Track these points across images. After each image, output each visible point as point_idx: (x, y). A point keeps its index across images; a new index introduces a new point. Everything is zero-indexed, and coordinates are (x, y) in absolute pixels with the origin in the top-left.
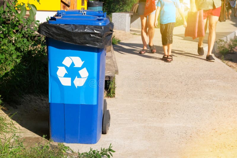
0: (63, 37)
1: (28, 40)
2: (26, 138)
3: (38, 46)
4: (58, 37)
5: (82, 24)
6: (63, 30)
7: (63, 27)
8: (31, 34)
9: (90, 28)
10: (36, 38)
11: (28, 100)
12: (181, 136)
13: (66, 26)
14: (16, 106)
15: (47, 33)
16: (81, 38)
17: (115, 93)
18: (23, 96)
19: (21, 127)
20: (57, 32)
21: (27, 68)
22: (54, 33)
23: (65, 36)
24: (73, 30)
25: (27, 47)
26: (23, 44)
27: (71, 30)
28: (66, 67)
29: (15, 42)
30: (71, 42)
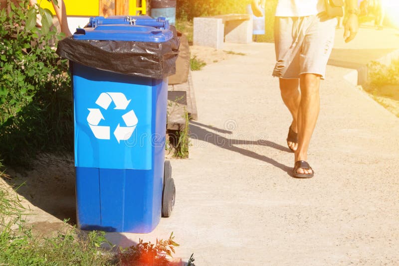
0: (97, 61)
1: (46, 65)
2: (39, 223)
3: (61, 75)
4: (88, 61)
5: (126, 39)
6: (97, 50)
7: (96, 45)
8: (51, 55)
9: (139, 46)
10: (59, 63)
11: (45, 163)
12: (289, 221)
13: (101, 43)
14: (26, 171)
15: (72, 55)
16: (126, 63)
17: (189, 150)
18: (37, 156)
19: (33, 205)
20: (86, 53)
21: (44, 110)
22: (82, 54)
23: (99, 60)
24: (112, 50)
25: (44, 75)
26: (38, 71)
27: (109, 50)
28: (102, 110)
29: (25, 68)
30: (108, 69)
